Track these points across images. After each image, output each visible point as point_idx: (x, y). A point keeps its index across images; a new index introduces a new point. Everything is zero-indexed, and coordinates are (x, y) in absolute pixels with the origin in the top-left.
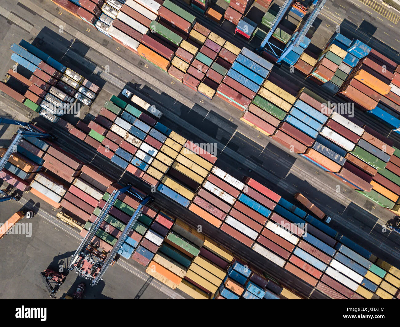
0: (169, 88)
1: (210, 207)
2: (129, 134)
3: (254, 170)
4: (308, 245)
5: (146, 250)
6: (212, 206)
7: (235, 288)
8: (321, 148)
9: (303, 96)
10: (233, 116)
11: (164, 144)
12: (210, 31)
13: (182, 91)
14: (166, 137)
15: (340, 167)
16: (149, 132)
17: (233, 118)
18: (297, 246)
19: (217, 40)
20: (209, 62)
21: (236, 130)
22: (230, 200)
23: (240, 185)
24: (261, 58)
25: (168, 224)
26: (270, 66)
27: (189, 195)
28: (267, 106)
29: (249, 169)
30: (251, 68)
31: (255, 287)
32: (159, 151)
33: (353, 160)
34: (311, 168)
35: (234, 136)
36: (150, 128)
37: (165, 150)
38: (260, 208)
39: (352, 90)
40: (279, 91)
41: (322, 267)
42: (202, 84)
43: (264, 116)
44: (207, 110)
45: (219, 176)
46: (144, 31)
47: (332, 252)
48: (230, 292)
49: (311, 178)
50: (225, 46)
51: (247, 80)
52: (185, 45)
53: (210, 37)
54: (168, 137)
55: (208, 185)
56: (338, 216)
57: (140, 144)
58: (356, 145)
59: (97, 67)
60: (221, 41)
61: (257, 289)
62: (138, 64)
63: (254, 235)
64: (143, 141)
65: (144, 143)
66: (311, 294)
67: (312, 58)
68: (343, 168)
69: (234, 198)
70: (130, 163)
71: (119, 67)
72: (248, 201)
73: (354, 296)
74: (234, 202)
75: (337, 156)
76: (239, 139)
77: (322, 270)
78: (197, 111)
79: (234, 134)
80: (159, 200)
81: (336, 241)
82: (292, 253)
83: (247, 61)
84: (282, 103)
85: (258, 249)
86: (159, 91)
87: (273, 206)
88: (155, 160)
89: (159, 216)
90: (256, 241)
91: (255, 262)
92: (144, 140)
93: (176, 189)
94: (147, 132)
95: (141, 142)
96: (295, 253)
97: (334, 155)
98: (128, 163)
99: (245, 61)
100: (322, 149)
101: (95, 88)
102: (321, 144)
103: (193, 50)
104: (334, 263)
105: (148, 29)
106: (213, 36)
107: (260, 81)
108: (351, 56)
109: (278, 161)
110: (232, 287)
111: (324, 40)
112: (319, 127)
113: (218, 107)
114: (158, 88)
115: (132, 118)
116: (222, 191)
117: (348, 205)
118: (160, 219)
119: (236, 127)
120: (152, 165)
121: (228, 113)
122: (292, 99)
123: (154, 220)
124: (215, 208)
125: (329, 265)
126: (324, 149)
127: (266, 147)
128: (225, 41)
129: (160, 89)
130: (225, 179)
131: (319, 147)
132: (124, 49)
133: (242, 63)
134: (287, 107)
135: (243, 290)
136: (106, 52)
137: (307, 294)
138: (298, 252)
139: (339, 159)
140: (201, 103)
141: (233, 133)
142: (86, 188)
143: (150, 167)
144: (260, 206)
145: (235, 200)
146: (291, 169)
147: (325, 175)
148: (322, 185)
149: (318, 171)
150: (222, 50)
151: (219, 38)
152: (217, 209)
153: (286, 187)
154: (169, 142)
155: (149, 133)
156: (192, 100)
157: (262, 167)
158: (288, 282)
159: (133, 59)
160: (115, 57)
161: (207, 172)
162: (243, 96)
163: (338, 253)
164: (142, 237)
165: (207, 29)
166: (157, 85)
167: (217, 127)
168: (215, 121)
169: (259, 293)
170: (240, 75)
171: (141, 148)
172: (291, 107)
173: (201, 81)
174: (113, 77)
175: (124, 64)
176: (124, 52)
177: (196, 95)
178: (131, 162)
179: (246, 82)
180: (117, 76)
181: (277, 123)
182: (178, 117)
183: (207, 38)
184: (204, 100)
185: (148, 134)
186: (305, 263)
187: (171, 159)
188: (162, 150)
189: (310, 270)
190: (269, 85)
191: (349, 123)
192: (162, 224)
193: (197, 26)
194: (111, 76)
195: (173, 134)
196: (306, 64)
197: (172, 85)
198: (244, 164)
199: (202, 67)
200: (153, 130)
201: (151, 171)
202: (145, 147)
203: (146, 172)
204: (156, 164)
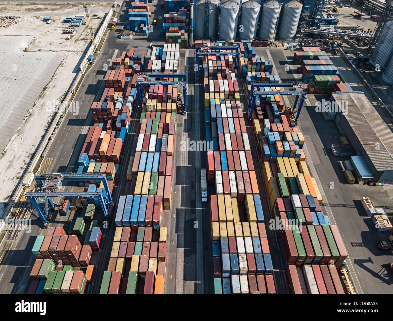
0: (177, 277)
2: (241, 268)
4: (224, 129)
6: (245, 181)
7: (280, 146)
10: (170, 216)
11: (228, 237)
12: (110, 259)
13: (173, 264)
14: (221, 238)
15: (169, 136)
17: (172, 215)
18: (230, 133)
19: (116, 249)
20: (139, 245)
21: (180, 208)
22: (232, 174)
23: (218, 174)
25: (280, 201)
26: (122, 198)
27: (249, 198)
30: (131, 208)
32: (236, 237)
34: (177, 157)
36: (223, 255)
37: (232, 233)
39: (115, 152)
40: (139, 183)
41: (231, 121)
42: (161, 240)
43: (161, 187)
44: (177, 236)
45: (222, 187)
47: (219, 119)
49: (184, 154)
50: (119, 240)
52: (134, 268)
53: (116, 256)
55: (234, 190)
57: (242, 255)
58: (151, 134)
60: (116, 246)
63: (242, 154)
64: (237, 253)
65: (239, 252)
68: (169, 134)
69: (229, 172)
70: (262, 253)
72: (224, 165)
74: (232, 171)
76: (185, 203)
77: (233, 119)
78: (183, 243)
79: (184, 208)
81: (212, 123)
82: (235, 133)
83: (126, 213)
85: (248, 147)
86: (185, 285)
87: (217, 153)
88: (245, 235)
89: (280, 210)
90: (244, 150)
92: (236, 253)
93: (253, 207)
94: (228, 255)
95: (239, 254)
97: (164, 140)
98: (264, 254)
99: (127, 214)
102: (162, 148)
103: (135, 258)
104: (224, 115)
106: (114, 253)
107: (137, 198)
109: (185, 174)
112: (151, 154)
114: (182, 286)
116: (230, 181)
117: (186, 133)
119: (178, 210)
120: (250, 235)
121: (170, 220)
122: (140, 174)
123: (286, 212)
125: (227, 117)
126: (163, 145)
127: (180, 185)
128: (114, 242)
129: (182, 284)
130: (221, 182)
131: (164, 148)
133: (129, 216)
135: (277, 142)
138: (232, 131)
139: (165, 137)
140: (174, 244)
141: (183, 209)
143: (253, 235)
144: (222, 159)
146: (185, 166)
149: (176, 153)
150: (123, 241)
151: (114, 248)
152: (244, 178)
153: (198, 163)
154: (224, 234)
155: (228, 253)
156: (177, 252)
157: (195, 181)
161: (225, 195)
162: (155, 202)
163: (218, 117)
165: (110, 262)
166: (181, 289)
167: (186, 222)
168: (182, 226)
169: (271, 135)
170: (140, 211)
171: (244, 251)
172: (147, 172)
173: (159, 242)
177: (170, 251)
179: (143, 205)
181: (162, 178)
182: (197, 254)
183: (118, 258)
184: (171, 242)
185: (229, 253)
187: (236, 225)
188: (234, 235)
190: (137, 191)
191: (139, 142)
192: (283, 205)
195: (215, 234)
197: (173, 276)
199: (146, 247)
200: (223, 251)
201: (255, 234)
202: (241, 249)
203: (259, 237)
204: (247, 233)
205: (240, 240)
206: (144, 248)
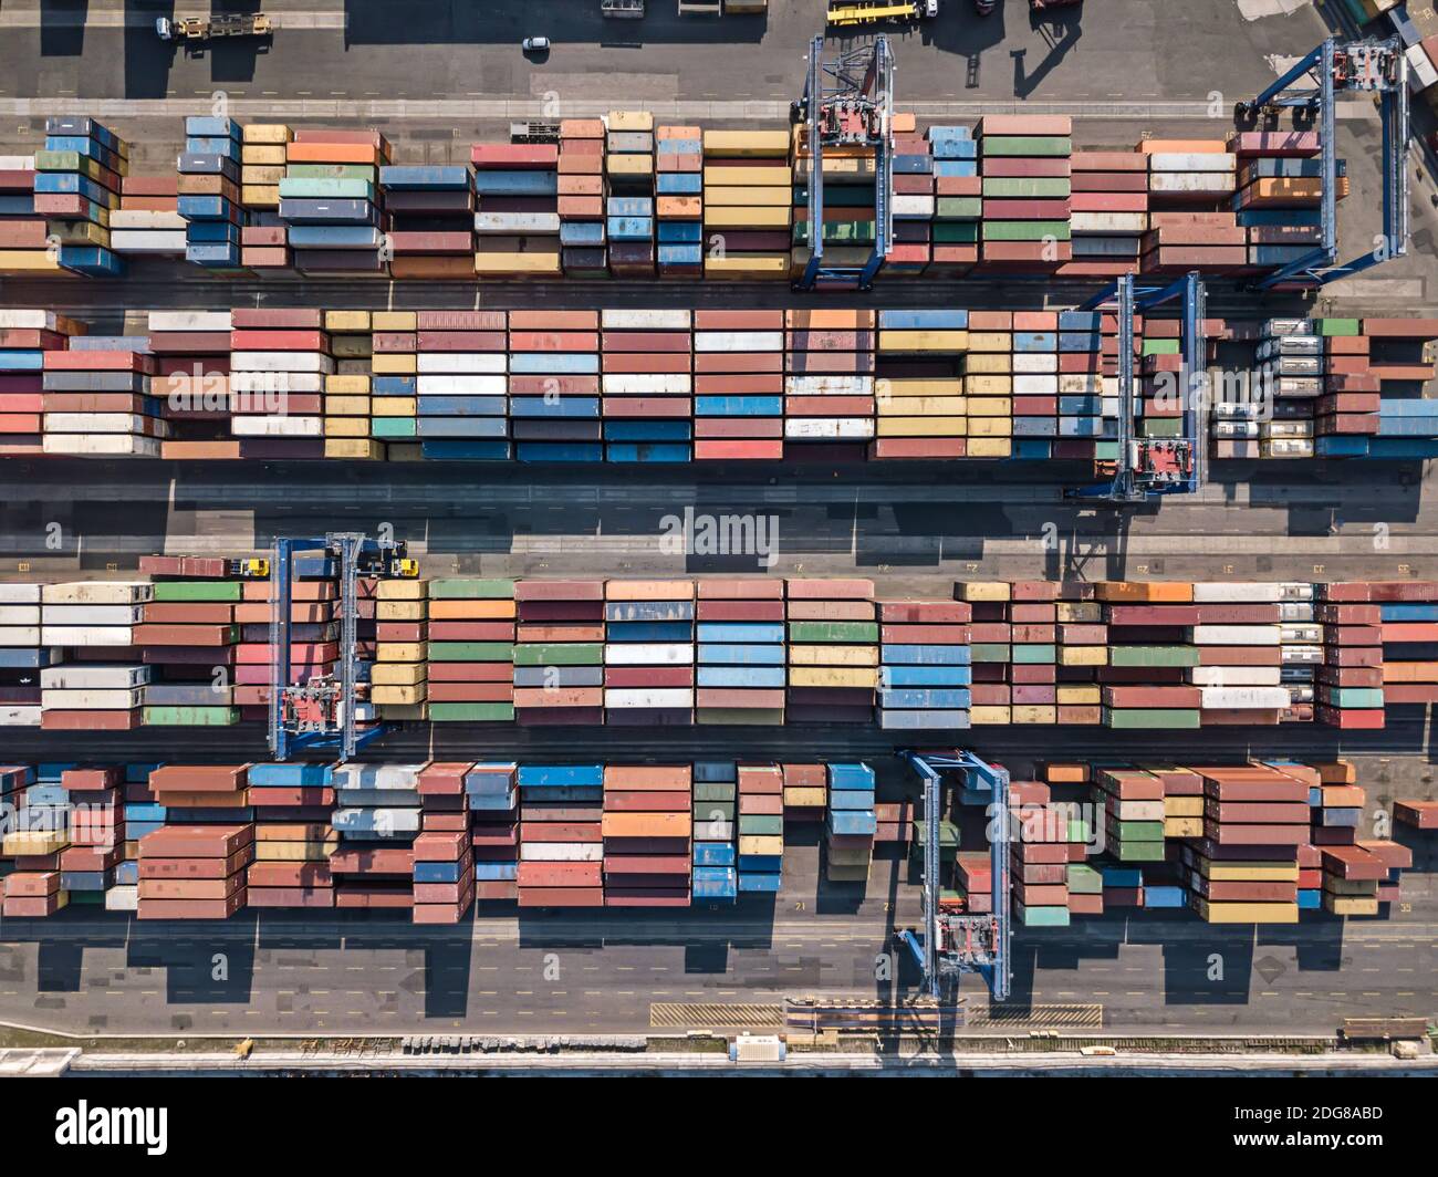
1: (831, 343)
3: (766, 488)
5: (913, 170)
6: (827, 348)
7: (678, 204)
8: (676, 611)
9: (778, 701)
10: (886, 578)
11: (1012, 416)
12: (1059, 722)
14: (1015, 433)
15: (610, 597)
16: (1058, 423)
17: (883, 574)
18: (600, 374)
19: (1033, 712)
20: (1021, 655)
21: (853, 555)
22: (798, 385)
23: (795, 429)
24: (918, 726)
26: (889, 721)
27: (890, 342)
28: (843, 631)
29: (776, 484)
30: (928, 690)
31: (638, 233)
32: (1011, 395)
33: (584, 632)
34: (646, 568)
35: (852, 536)
36: (1063, 432)
37: (1001, 403)
38: (724, 406)
39: (676, 783)
40: (835, 677)
41: (520, 363)
42: (1006, 597)
43: (830, 610)
44: (947, 558)
45: (851, 420)
46: (1202, 634)
47: (519, 408)
48: (683, 190)
49: (633, 545)
50: (1007, 709)
51: (919, 661)
52: (1096, 657)
53: (1052, 709)
54: (1013, 438)
55: (863, 386)
56: (524, 500)
57: (1062, 385)
58: (603, 665)
59: (1248, 500)
60: (1023, 715)
61: (630, 232)
62: (1163, 562)
63: (705, 342)
64: (1058, 395)
65: (1054, 391)
66: (478, 295)
67: (801, 803)
68: (601, 598)
69: (794, 392)
70: (1058, 331)
71: (1202, 530)
72: (760, 407)
73: (410, 345)
74: (787, 384)
75: (631, 615)
77: (515, 355)
78: (970, 539)
79: (854, 539)
80: (933, 295)
81: (519, 435)
82: (599, 353)
83: (945, 700)
84: (815, 656)
85: (678, 318)
87: (701, 427)
88: (1008, 370)
89: (927, 259)
90: (693, 331)
91: (644, 289)
92: (1058, 399)
93: (927, 337)
94: (1062, 420)
95: (1062, 391)
96: (595, 358)
97: (638, 613)
98: (1060, 328)
99: (950, 699)
100: (671, 612)
101: (1226, 450)
102: (680, 618)
103: (1072, 657)
104: (498, 386)
105: (1196, 641)
106: (1046, 716)
108: (717, 863)
110: (686, 204)
111: (790, 870)
112: (706, 654)
113: (930, 577)
115: (1108, 433)
116: (827, 392)
118: (921, 253)
120: (1008, 356)
121: (900, 578)
122: (799, 678)
123: (932, 244)
124: (820, 348)
125: (507, 374)
126: (667, 614)
128: (1014, 722)
130: (834, 421)
131: (681, 610)
132: (1215, 577)
133: (952, 690)
134: (798, 655)
135: (660, 212)
136: (1251, 546)
137: (489, 288)
138: (590, 363)
139: (624, 612)
140: (973, 565)
141: (857, 541)
142: (1111, 221)
143: (1008, 348)
144: (728, 412)
145: (787, 392)
147: (605, 570)
148: (600, 545)
150: (1009, 697)
151: (1032, 720)
154: (1004, 426)
155: (1058, 420)
156: (996, 556)
158: (543, 288)
159: (1181, 567)
160: (1225, 547)
161: (882, 412)
162: (906, 620)
163: (504, 412)
164: (939, 192)
165: (1069, 723)
167: (905, 532)
168: (917, 543)
169: (622, 226)
170: (940, 662)
171: (1054, 378)
172: (791, 659)
173: (1012, 602)
174: (1201, 500)
175: (1196, 544)
176: (1213, 568)
177: (996, 573)
178: (1055, 335)
179: (919, 655)
180: (1193, 508)
182: (1005, 501)
183: (1057, 705)
184: (970, 573)
185: (1058, 416)
186: (558, 349)
187: (977, 392)
188: (1008, 401)
189: (540, 340)
190: (865, 679)
191: (649, 701)
192: (912, 247)
193: (1094, 716)
194: (1206, 500)
195: (1003, 449)
196: (805, 782)
198: (795, 488)
199: (1027, 634)
200: (1052, 432)
201: (1003, 342)
202: (1049, 385)
203: (1012, 332)
204: (1002, 363)
205: (1022, 385)
206: (1030, 640)
